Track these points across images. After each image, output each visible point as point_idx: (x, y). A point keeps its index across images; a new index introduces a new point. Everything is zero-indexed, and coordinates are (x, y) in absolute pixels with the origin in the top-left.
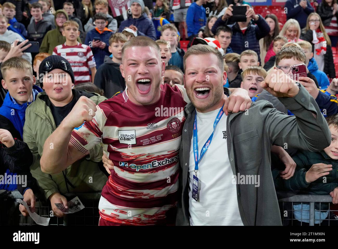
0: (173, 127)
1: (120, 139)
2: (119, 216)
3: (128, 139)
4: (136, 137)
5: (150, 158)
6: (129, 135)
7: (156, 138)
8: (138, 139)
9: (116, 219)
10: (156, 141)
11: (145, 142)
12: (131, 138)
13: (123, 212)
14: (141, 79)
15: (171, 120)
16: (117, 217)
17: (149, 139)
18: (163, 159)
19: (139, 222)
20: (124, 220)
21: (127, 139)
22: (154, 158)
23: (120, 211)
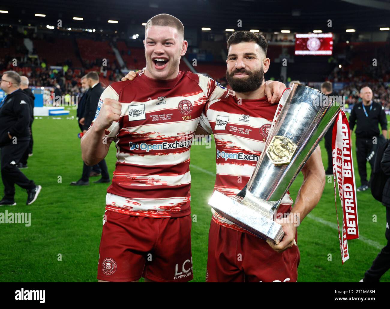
0: (184, 108)
1: (130, 114)
2: (132, 207)
3: (138, 114)
4: (146, 113)
5: (161, 138)
6: (138, 111)
7: (166, 117)
8: (147, 115)
9: (129, 211)
10: (166, 119)
11: (155, 118)
12: (140, 113)
13: (137, 203)
14: (157, 58)
15: (182, 101)
16: (131, 209)
17: (159, 116)
18: (173, 141)
19: (155, 213)
20: (138, 212)
21: (136, 115)
22: (164, 139)
23: (134, 202)
